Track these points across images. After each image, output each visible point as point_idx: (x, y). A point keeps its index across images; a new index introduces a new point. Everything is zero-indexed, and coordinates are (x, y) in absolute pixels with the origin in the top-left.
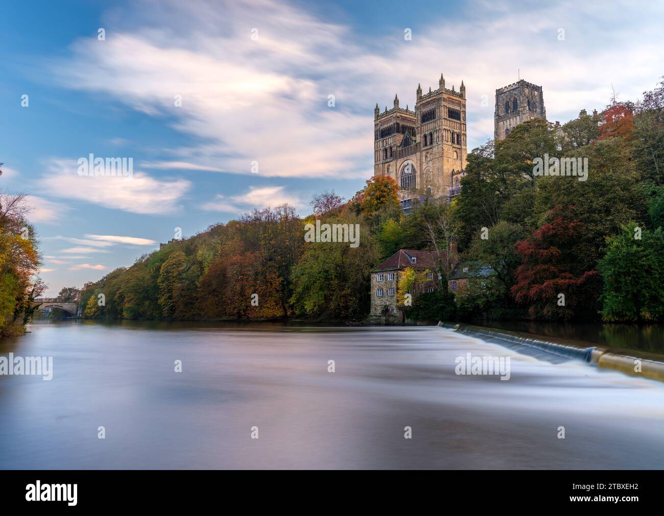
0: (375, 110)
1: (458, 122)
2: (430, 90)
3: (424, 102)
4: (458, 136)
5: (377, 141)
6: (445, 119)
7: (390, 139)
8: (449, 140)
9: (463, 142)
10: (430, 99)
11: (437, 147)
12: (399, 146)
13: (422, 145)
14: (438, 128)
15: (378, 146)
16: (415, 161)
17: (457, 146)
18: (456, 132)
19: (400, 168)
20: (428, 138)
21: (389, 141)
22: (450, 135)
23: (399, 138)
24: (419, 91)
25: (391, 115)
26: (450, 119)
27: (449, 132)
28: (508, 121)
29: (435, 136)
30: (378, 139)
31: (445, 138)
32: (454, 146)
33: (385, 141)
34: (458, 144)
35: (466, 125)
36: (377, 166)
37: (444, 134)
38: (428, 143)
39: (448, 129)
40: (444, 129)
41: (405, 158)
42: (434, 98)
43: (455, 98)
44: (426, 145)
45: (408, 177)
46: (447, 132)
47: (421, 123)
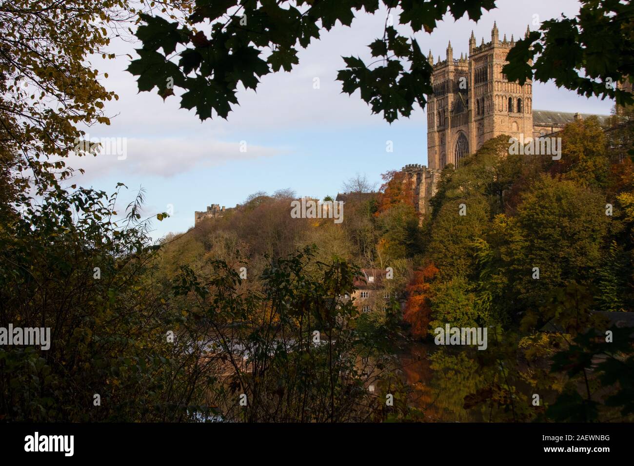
2: (483, 41)
3: (476, 57)
4: (519, 101)
6: (498, 81)
8: (504, 109)
9: (526, 108)
10: (482, 54)
11: (488, 118)
13: (473, 113)
14: (489, 94)
15: (431, 109)
16: (467, 132)
17: (518, 115)
18: (516, 97)
20: (480, 105)
21: (443, 103)
22: (506, 102)
23: (451, 99)
24: (472, 41)
25: (445, 69)
26: (507, 80)
27: (504, 98)
29: (486, 103)
31: (497, 106)
32: (512, 114)
34: (519, 111)
35: (531, 86)
37: (496, 102)
38: (481, 112)
39: (503, 94)
40: (497, 95)
41: (458, 127)
42: (486, 53)
46: (501, 98)
47: (473, 84)
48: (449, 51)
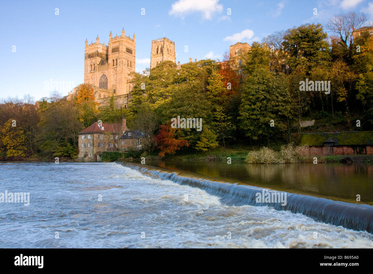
0: (85, 42)
1: (131, 55)
2: (117, 35)
3: (113, 41)
4: (131, 62)
5: (86, 60)
6: (124, 52)
7: (93, 60)
8: (126, 64)
9: (133, 66)
10: (116, 40)
11: (119, 67)
12: (99, 64)
13: (111, 65)
14: (120, 57)
15: (87, 63)
16: (107, 73)
17: (130, 68)
18: (130, 60)
19: (99, 76)
20: (115, 62)
21: (93, 61)
22: (126, 62)
23: (99, 59)
24: (111, 35)
25: (95, 46)
26: (127, 53)
27: (126, 60)
28: (157, 58)
29: (118, 61)
30: (86, 59)
31: (123, 63)
32: (129, 67)
33: (90, 60)
34: (131, 67)
35: (135, 57)
36: (86, 74)
37: (123, 61)
38: (115, 65)
39: (126, 58)
40: (124, 58)
41: (102, 71)
42: (118, 40)
43: (130, 42)
44: (114, 65)
45: (103, 82)
46: (125, 60)
47: (111, 53)
48: (97, 39)
